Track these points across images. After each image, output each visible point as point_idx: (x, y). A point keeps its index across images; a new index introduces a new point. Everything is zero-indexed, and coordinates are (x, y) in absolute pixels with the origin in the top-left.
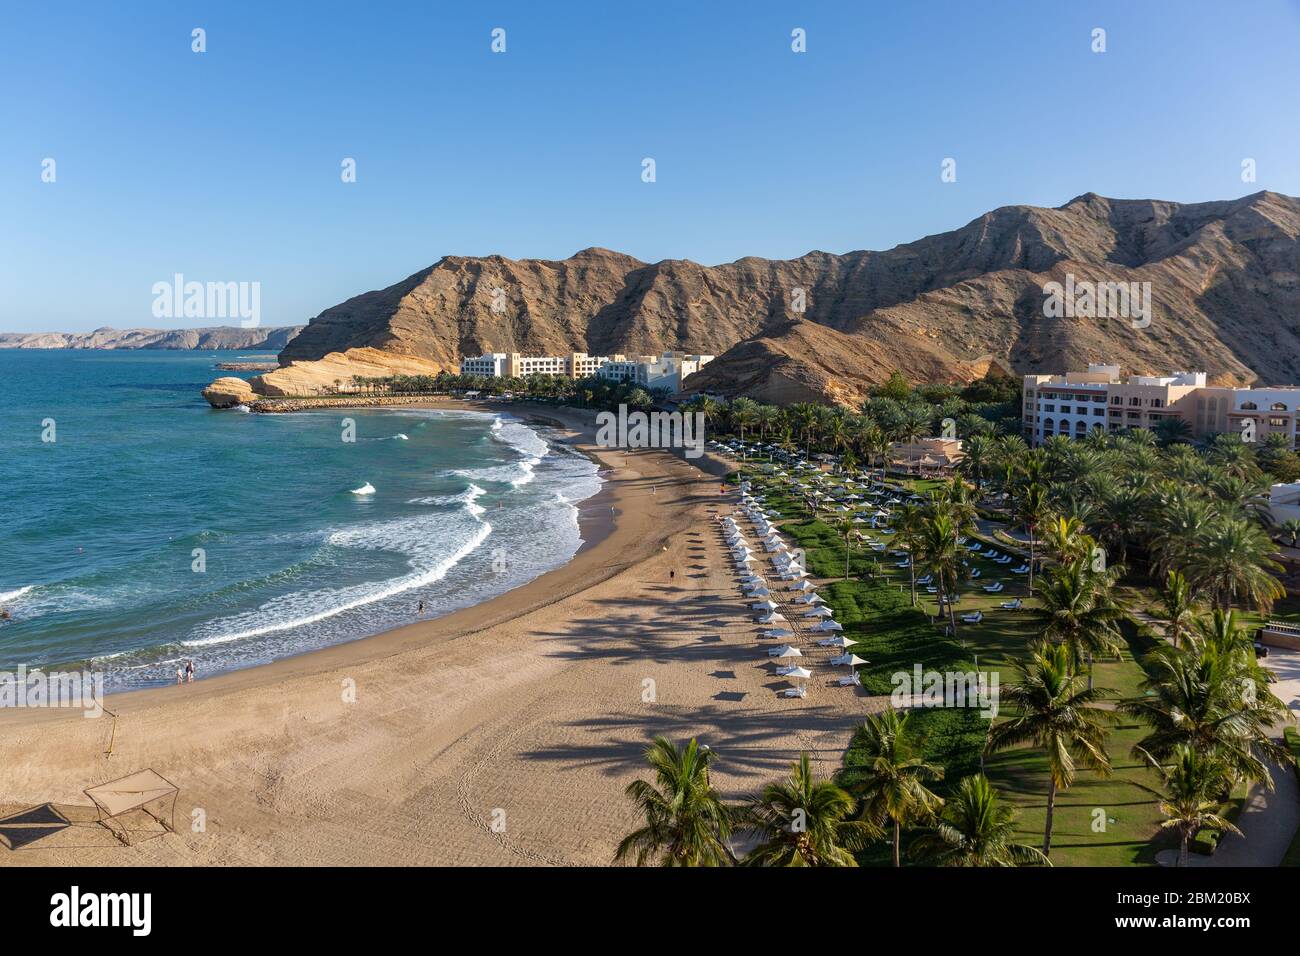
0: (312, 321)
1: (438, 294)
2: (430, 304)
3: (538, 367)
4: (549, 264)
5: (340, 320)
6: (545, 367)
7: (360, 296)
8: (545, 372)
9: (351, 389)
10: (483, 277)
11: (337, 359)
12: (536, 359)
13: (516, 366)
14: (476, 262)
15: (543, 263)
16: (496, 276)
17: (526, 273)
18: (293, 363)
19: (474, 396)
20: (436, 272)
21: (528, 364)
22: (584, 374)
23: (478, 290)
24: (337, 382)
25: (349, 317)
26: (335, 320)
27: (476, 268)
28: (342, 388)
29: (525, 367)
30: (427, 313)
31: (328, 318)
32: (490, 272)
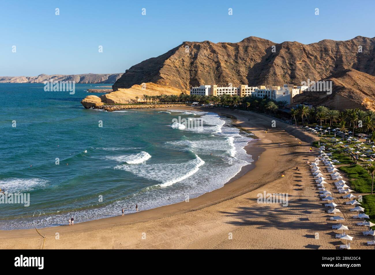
0: (127, 71)
1: (181, 59)
2: (177, 63)
3: (225, 91)
4: (231, 44)
5: (139, 71)
6: (228, 91)
7: (147, 60)
8: (228, 94)
9: (143, 101)
10: (201, 51)
11: (137, 88)
12: (224, 88)
13: (215, 91)
14: (198, 44)
15: (228, 44)
16: (207, 50)
17: (220, 49)
18: (119, 89)
19: (196, 105)
20: (180, 49)
21: (221, 90)
22: (246, 95)
23: (198, 56)
24: (137, 98)
25: (142, 69)
26: (136, 71)
27: (197, 47)
28: (139, 100)
29: (219, 92)
30: (176, 67)
31: (133, 70)
32: (204, 49)
